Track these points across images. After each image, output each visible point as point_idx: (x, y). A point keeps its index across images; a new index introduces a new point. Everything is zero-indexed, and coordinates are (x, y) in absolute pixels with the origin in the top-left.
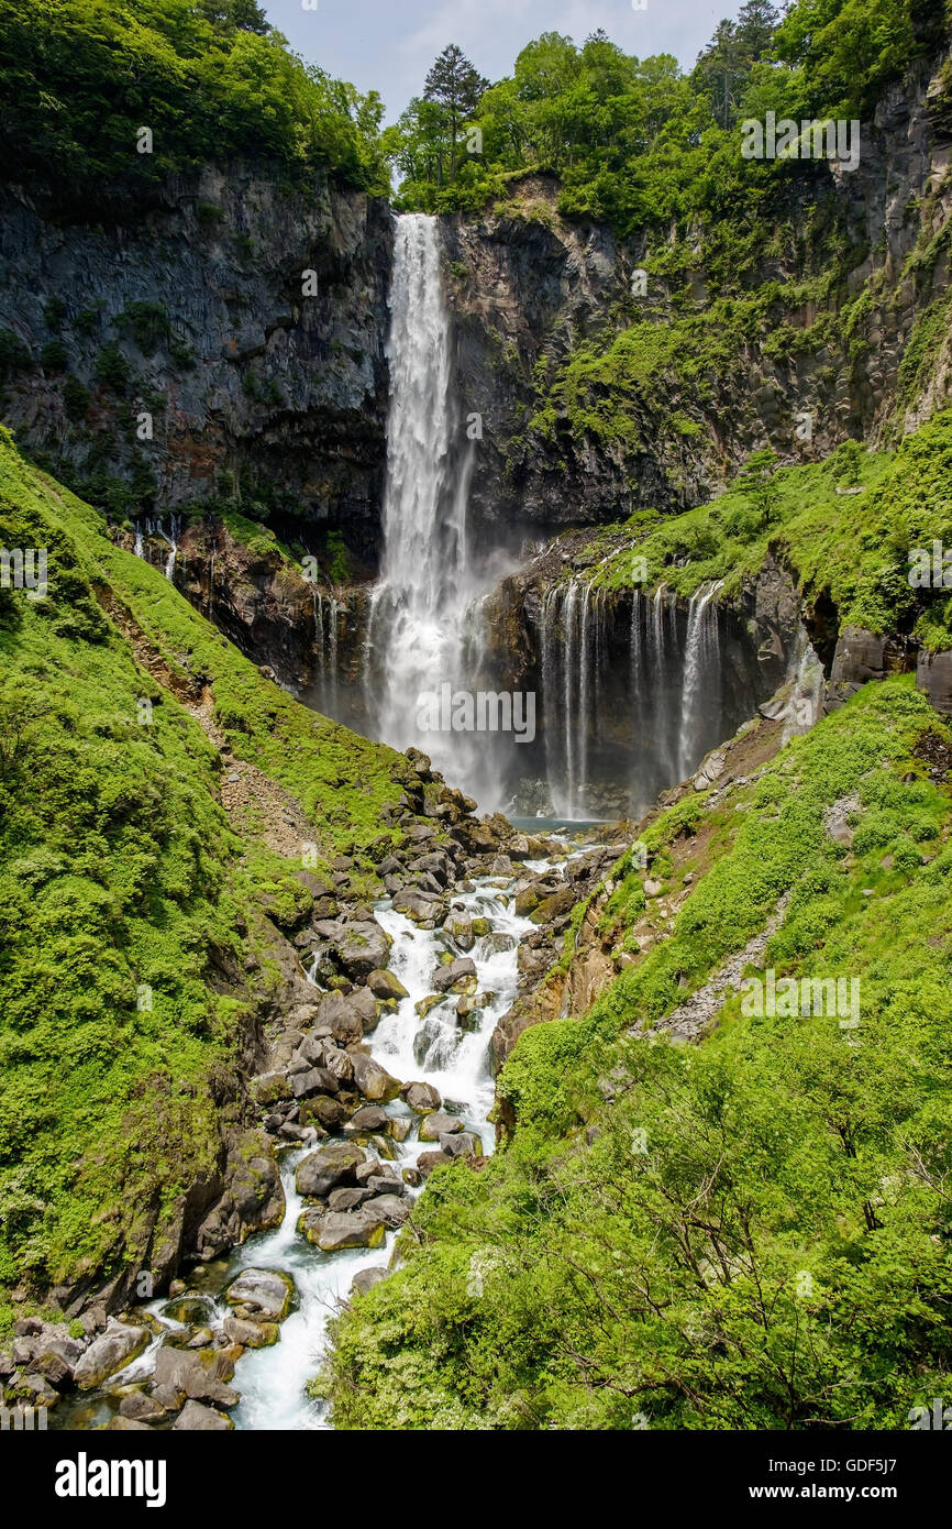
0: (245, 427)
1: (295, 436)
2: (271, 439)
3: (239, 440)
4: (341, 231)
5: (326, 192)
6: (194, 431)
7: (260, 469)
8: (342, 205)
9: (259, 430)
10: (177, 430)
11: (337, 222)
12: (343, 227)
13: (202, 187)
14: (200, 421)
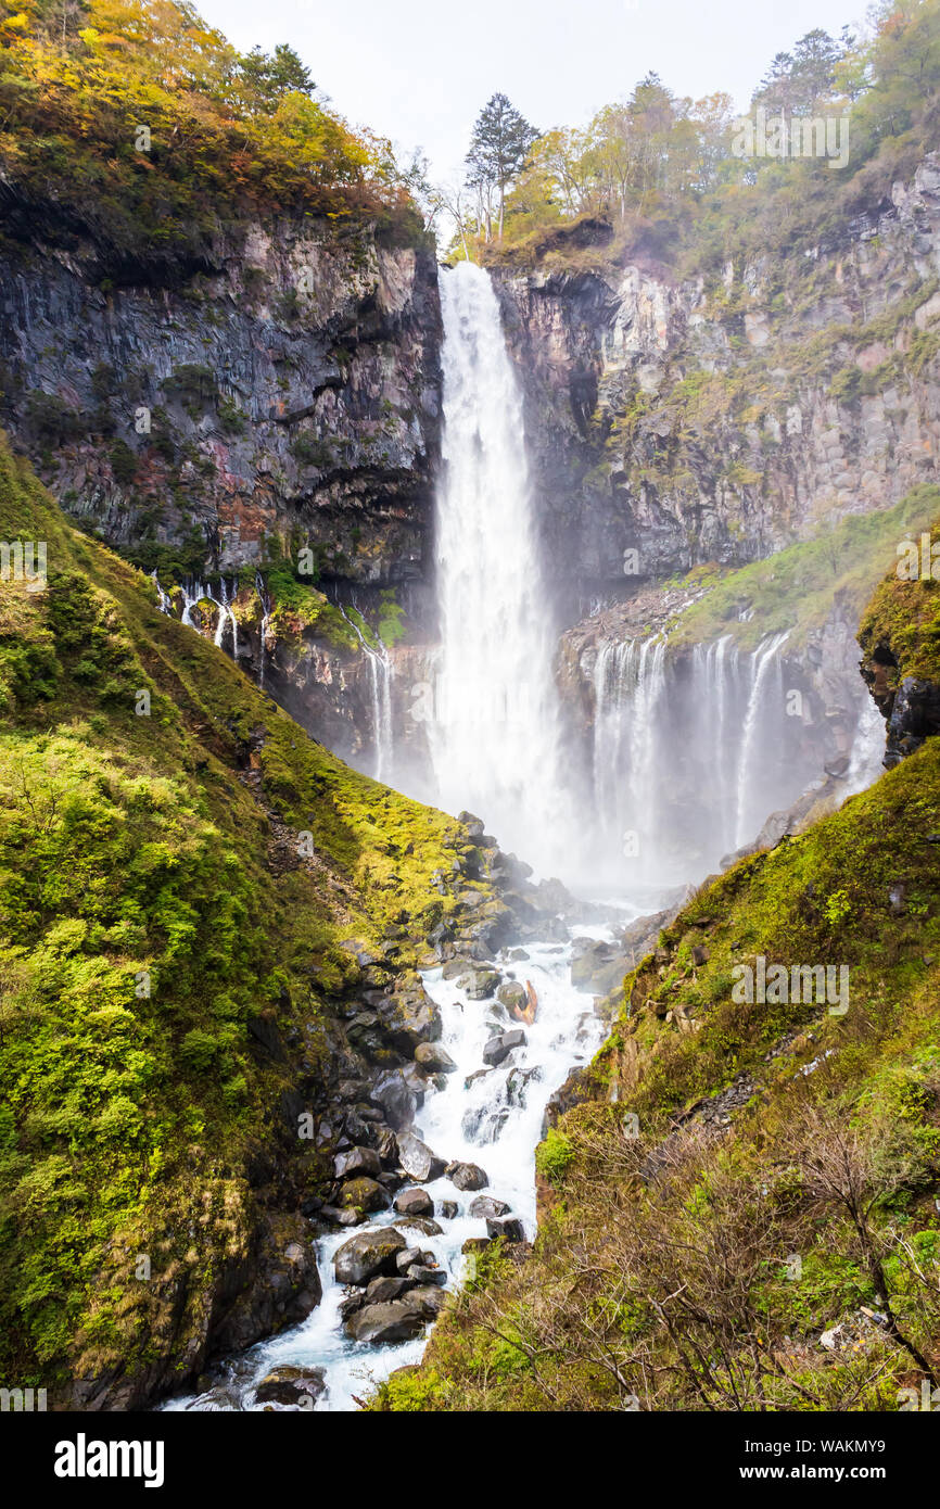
0: (295, 488)
1: (346, 497)
2: (321, 499)
3: (288, 502)
4: (388, 289)
5: (373, 250)
6: (242, 494)
7: (311, 532)
8: (389, 262)
9: (310, 492)
10: (227, 493)
11: (384, 278)
12: (391, 284)
13: (247, 249)
14: (249, 484)
